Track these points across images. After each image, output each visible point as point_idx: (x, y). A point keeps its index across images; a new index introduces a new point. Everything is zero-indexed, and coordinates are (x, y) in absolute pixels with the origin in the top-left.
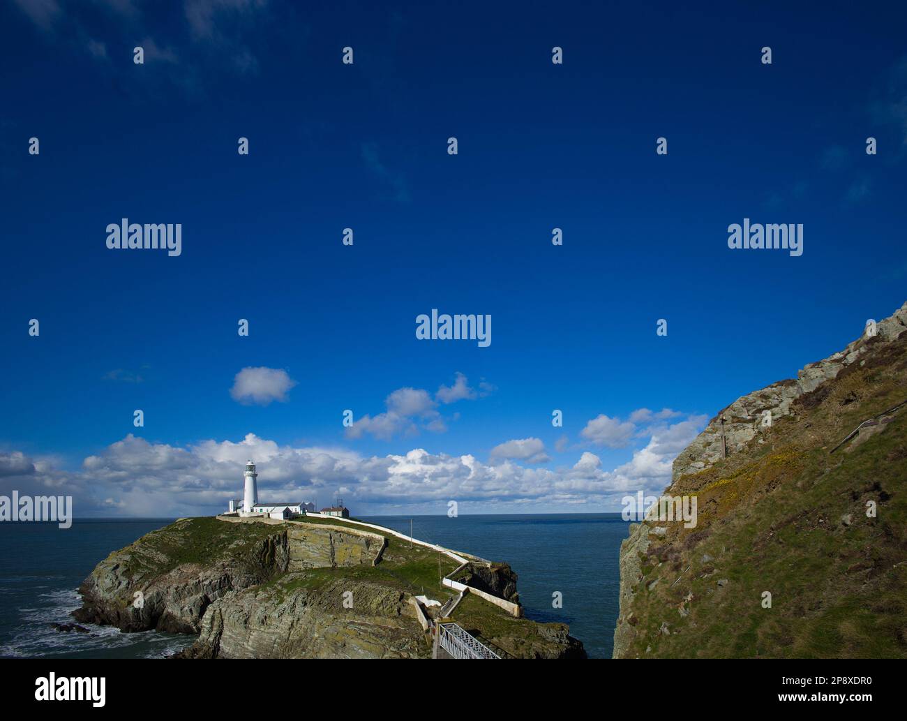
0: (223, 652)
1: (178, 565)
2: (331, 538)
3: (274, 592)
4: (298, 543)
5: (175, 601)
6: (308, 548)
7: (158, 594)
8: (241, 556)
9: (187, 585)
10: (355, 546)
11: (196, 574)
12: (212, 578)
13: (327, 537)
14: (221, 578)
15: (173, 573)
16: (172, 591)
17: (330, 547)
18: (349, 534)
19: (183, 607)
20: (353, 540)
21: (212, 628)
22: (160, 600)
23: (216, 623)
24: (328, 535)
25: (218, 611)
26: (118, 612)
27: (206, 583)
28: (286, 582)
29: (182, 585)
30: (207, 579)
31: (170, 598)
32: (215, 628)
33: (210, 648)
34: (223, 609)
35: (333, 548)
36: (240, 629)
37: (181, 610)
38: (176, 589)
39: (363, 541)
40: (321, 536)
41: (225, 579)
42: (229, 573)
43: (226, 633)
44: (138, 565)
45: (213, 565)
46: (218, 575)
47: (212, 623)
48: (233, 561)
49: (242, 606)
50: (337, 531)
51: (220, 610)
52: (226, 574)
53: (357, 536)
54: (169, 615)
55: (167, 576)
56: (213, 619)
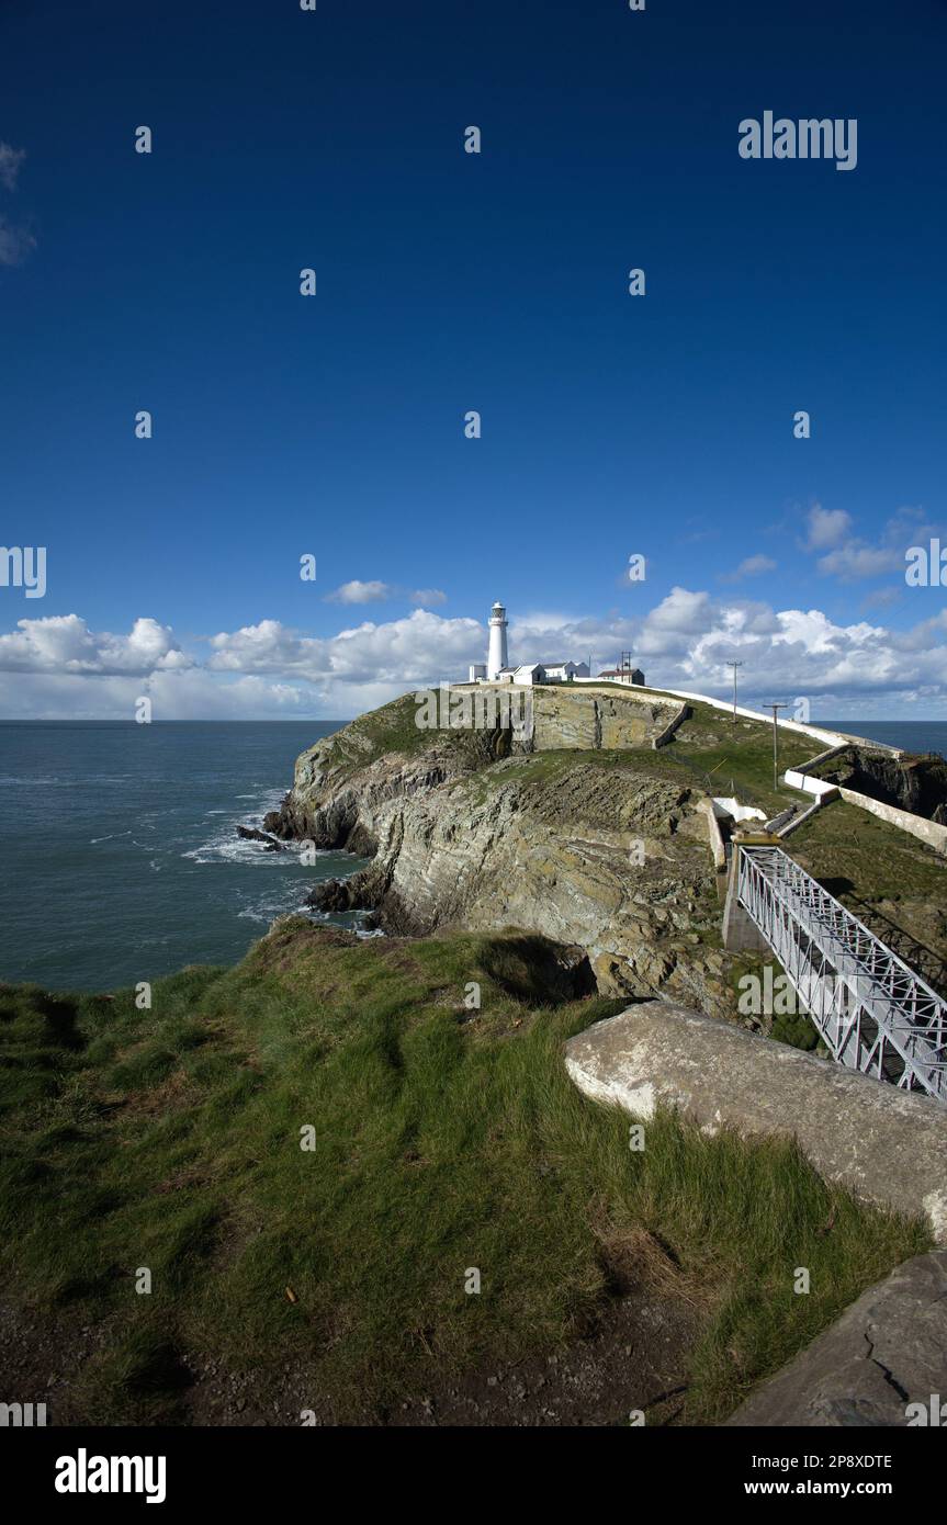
0: (397, 884)
1: (382, 755)
2: (596, 708)
3: (475, 787)
4: (546, 720)
5: (370, 807)
6: (560, 728)
7: (350, 794)
8: (462, 740)
9: (385, 782)
10: (636, 721)
11: (399, 767)
12: (417, 773)
13: (589, 707)
14: (429, 774)
15: (374, 767)
16: (367, 790)
17: (594, 725)
18: (626, 701)
19: (377, 816)
20: (632, 711)
21: (389, 843)
22: (353, 805)
23: (395, 837)
24: (592, 702)
25: (399, 817)
26: (305, 819)
27: (408, 780)
28: (497, 771)
29: (380, 782)
30: (411, 774)
31: (364, 801)
32: (393, 845)
33: (382, 876)
34: (406, 814)
35: (599, 727)
36: (419, 849)
37: (374, 819)
38: (372, 788)
39: (648, 712)
40: (580, 706)
41: (434, 775)
42: (441, 766)
43: (404, 852)
44: (339, 755)
45: (421, 754)
46: (425, 769)
47: (390, 835)
48: (449, 747)
49: (427, 809)
50: (607, 697)
51: (402, 815)
52: (437, 769)
53: (639, 704)
54: (361, 826)
55: (366, 770)
56: (392, 829)
